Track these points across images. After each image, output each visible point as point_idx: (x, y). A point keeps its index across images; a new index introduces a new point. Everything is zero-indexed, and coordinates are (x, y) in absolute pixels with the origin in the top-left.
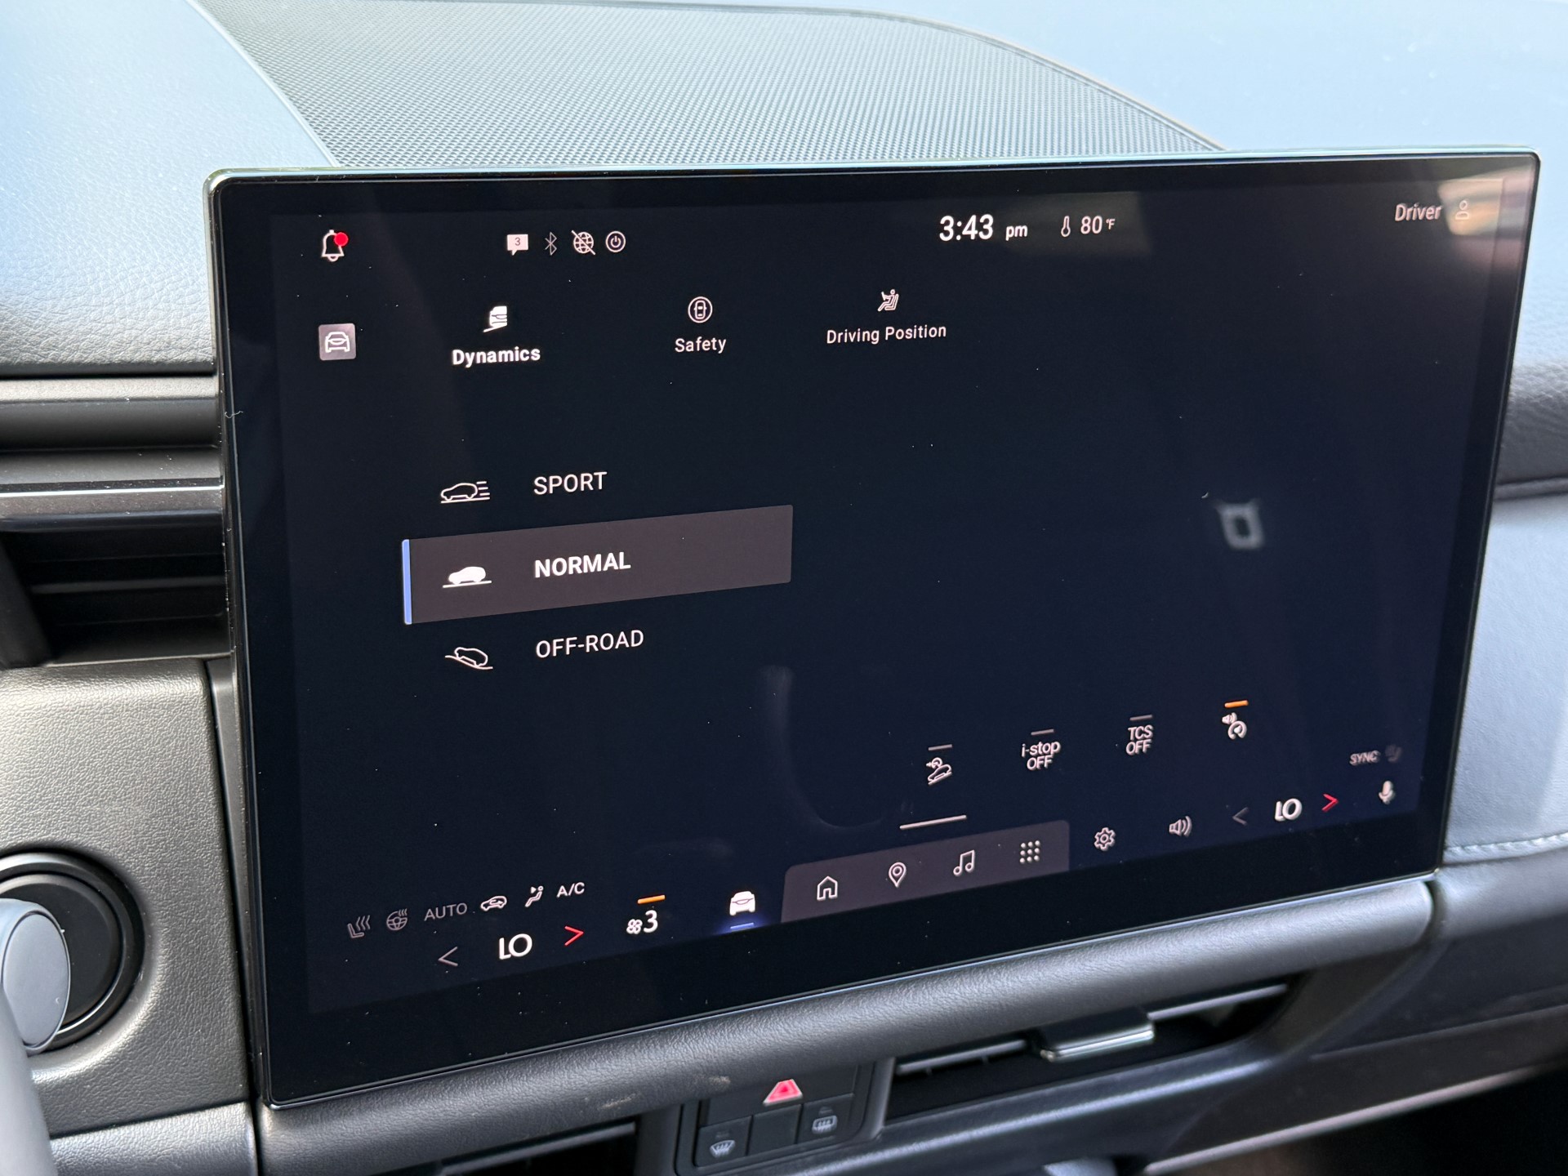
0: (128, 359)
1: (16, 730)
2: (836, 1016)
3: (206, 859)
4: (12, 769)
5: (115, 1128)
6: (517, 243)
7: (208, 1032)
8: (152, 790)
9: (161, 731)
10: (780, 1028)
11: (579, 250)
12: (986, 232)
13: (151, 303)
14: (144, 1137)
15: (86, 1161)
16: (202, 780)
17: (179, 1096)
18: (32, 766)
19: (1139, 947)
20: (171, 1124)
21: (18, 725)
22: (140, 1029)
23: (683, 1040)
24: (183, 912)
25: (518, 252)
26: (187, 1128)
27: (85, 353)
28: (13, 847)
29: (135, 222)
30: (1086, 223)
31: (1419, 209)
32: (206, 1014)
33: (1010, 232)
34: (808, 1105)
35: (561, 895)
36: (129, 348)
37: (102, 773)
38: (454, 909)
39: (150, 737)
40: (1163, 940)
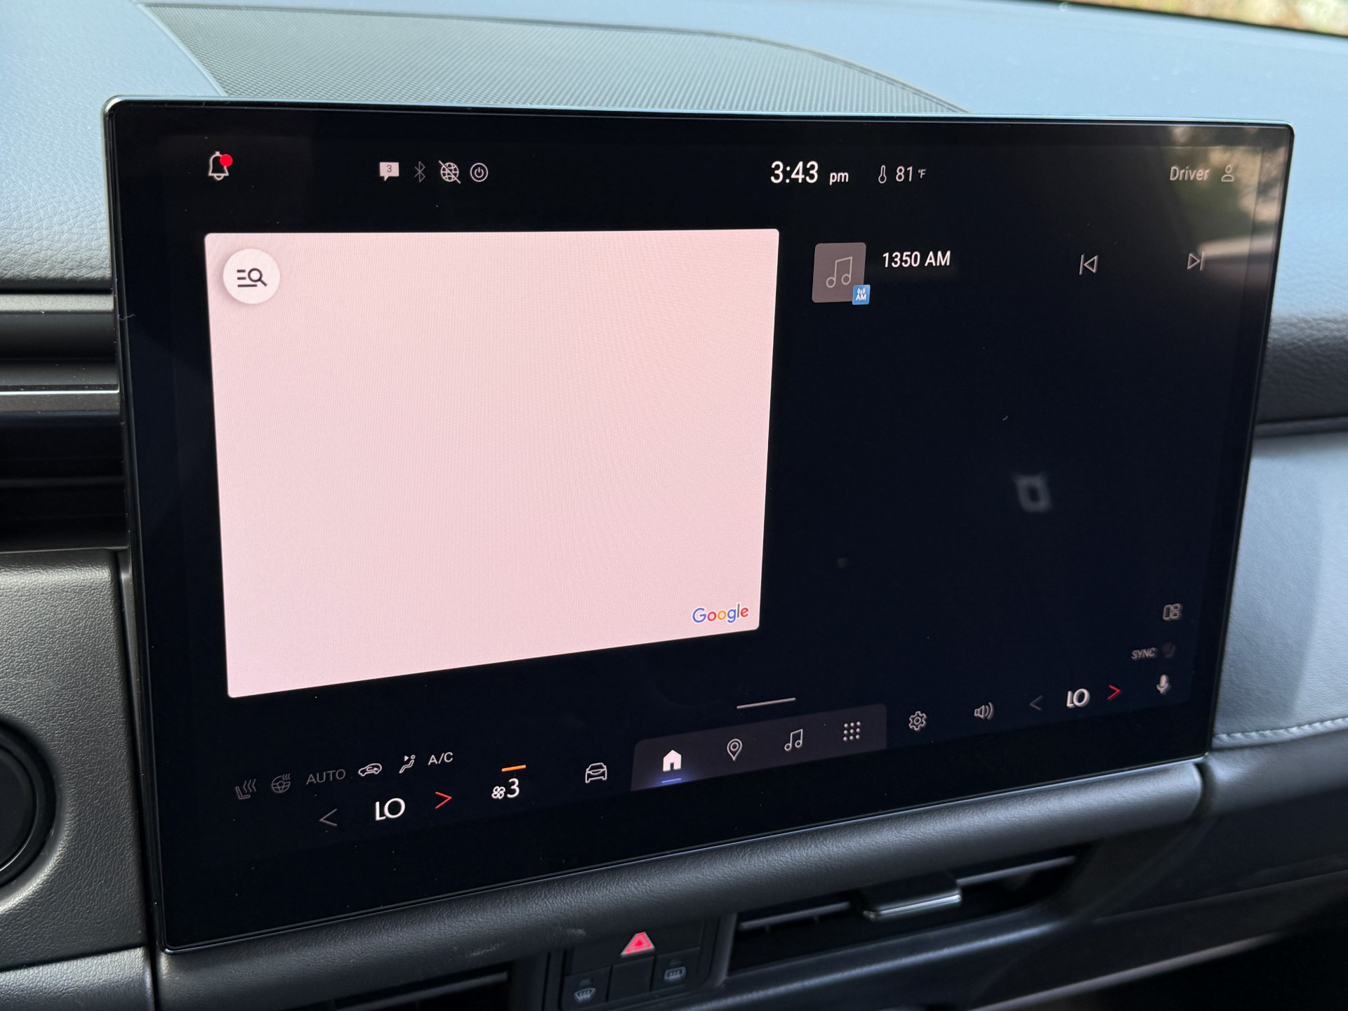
0: (44, 276)
2: (680, 876)
3: (111, 727)
5: (25, 968)
6: (389, 170)
7: (110, 883)
8: (63, 665)
9: (72, 612)
10: (630, 886)
11: (445, 178)
12: (812, 177)
13: (66, 228)
14: (51, 977)
16: (109, 656)
17: (82, 940)
19: (948, 818)
20: (76, 965)
22: (48, 879)
23: (543, 896)
24: (89, 774)
25: (390, 178)
26: (90, 969)
27: (4, 270)
29: (60, 163)
30: (900, 172)
31: (1190, 171)
32: (108, 867)
33: (833, 178)
34: (659, 957)
35: (431, 763)
36: (45, 267)
37: (19, 649)
38: (334, 774)
39: (62, 618)
40: (969, 812)
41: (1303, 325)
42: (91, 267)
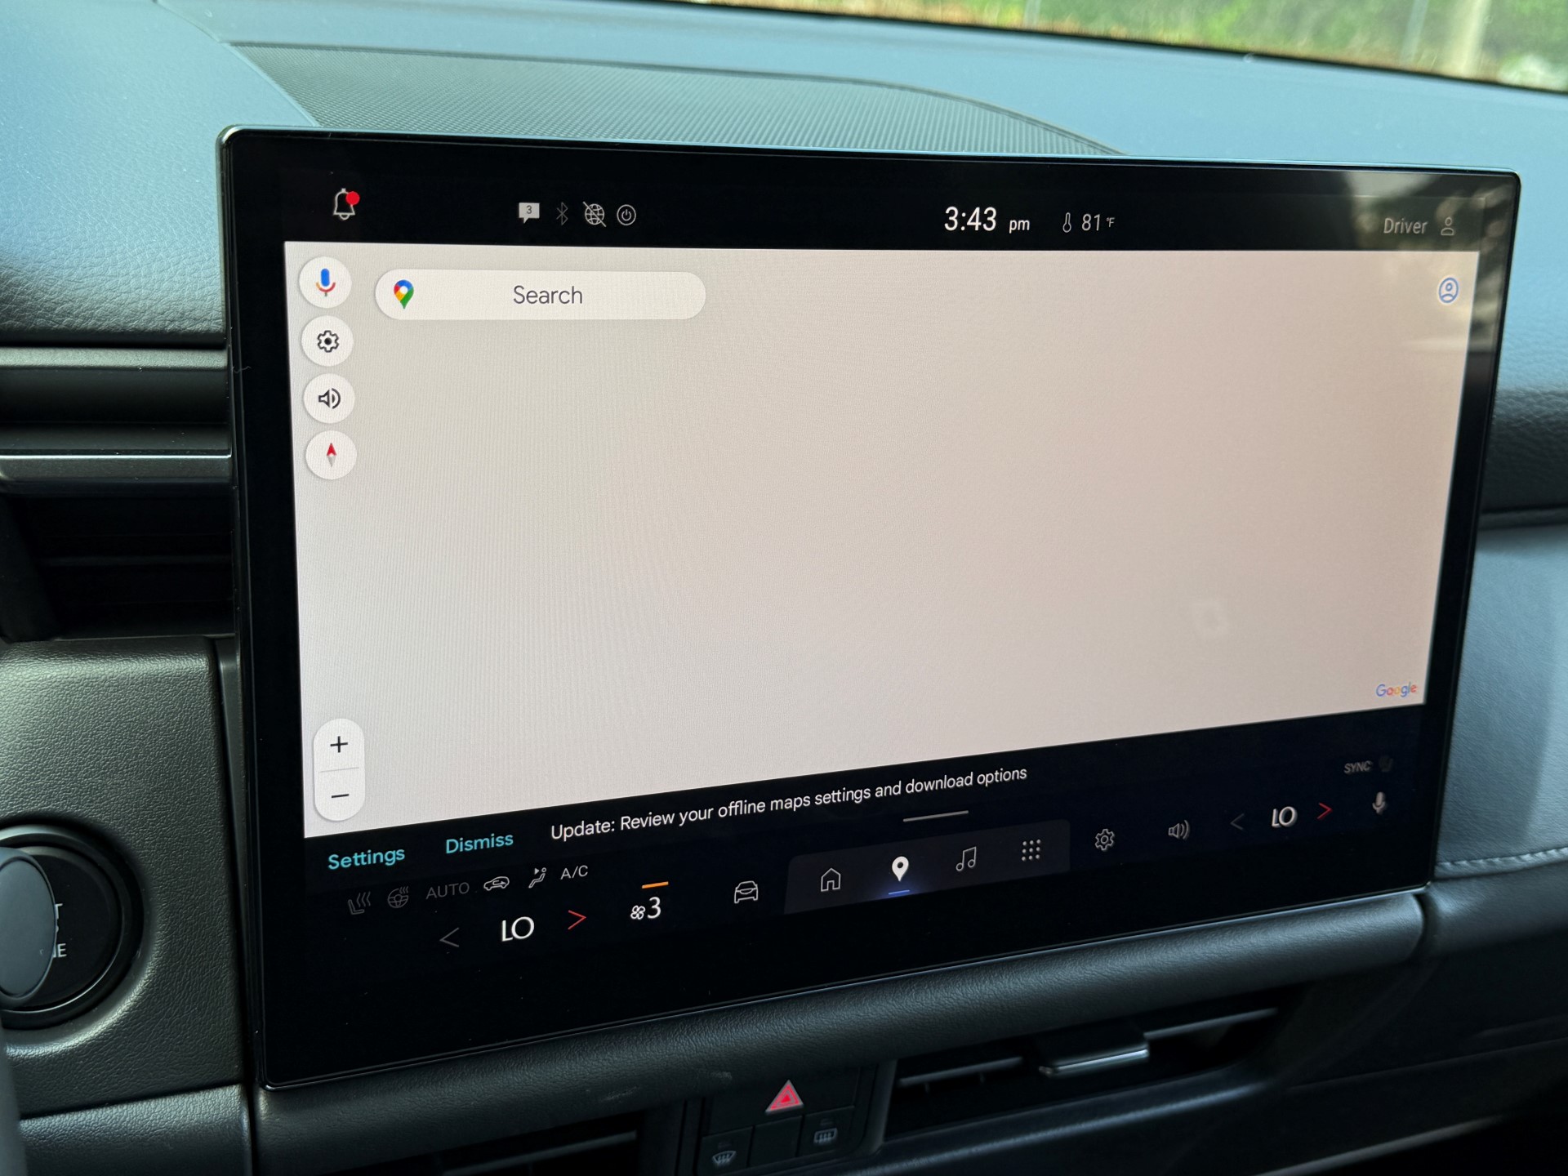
0: (142, 328)
1: (20, 700)
2: (838, 1013)
3: (207, 835)
4: (15, 739)
5: (108, 1106)
6: (529, 211)
7: (204, 1011)
8: (155, 763)
9: (166, 705)
10: (782, 1023)
12: (990, 224)
13: (166, 276)
14: (136, 1116)
15: (76, 1139)
16: (206, 755)
17: (172, 1075)
18: (35, 737)
19: (1139, 953)
20: (165, 1104)
21: (22, 695)
22: (135, 1005)
23: (686, 1033)
24: (182, 887)
25: (530, 220)
26: (181, 1108)
27: (98, 320)
28: (13, 817)
29: (156, 206)
30: (1086, 221)
31: (1406, 224)
32: (203, 993)
33: (1013, 226)
34: (809, 1116)
35: (564, 877)
36: (143, 318)
37: (105, 746)
38: (457, 887)
39: (155, 711)
40: (1162, 946)
41: (1531, 400)
42: (195, 319)
